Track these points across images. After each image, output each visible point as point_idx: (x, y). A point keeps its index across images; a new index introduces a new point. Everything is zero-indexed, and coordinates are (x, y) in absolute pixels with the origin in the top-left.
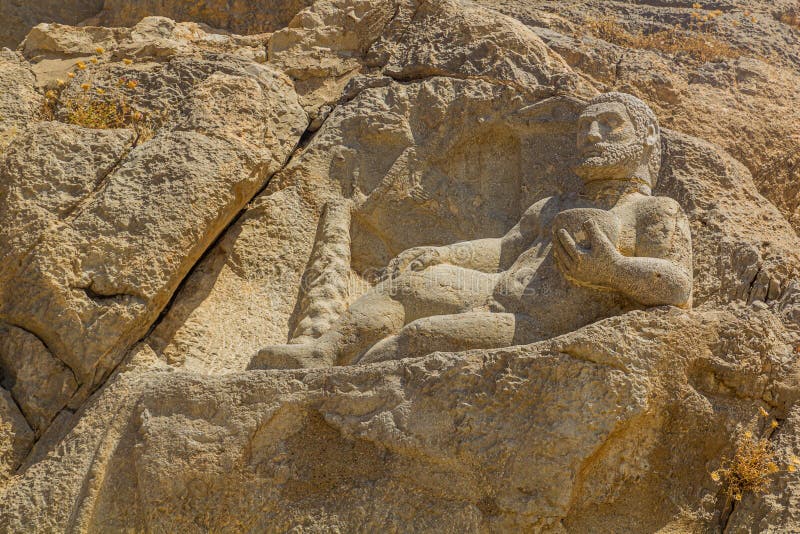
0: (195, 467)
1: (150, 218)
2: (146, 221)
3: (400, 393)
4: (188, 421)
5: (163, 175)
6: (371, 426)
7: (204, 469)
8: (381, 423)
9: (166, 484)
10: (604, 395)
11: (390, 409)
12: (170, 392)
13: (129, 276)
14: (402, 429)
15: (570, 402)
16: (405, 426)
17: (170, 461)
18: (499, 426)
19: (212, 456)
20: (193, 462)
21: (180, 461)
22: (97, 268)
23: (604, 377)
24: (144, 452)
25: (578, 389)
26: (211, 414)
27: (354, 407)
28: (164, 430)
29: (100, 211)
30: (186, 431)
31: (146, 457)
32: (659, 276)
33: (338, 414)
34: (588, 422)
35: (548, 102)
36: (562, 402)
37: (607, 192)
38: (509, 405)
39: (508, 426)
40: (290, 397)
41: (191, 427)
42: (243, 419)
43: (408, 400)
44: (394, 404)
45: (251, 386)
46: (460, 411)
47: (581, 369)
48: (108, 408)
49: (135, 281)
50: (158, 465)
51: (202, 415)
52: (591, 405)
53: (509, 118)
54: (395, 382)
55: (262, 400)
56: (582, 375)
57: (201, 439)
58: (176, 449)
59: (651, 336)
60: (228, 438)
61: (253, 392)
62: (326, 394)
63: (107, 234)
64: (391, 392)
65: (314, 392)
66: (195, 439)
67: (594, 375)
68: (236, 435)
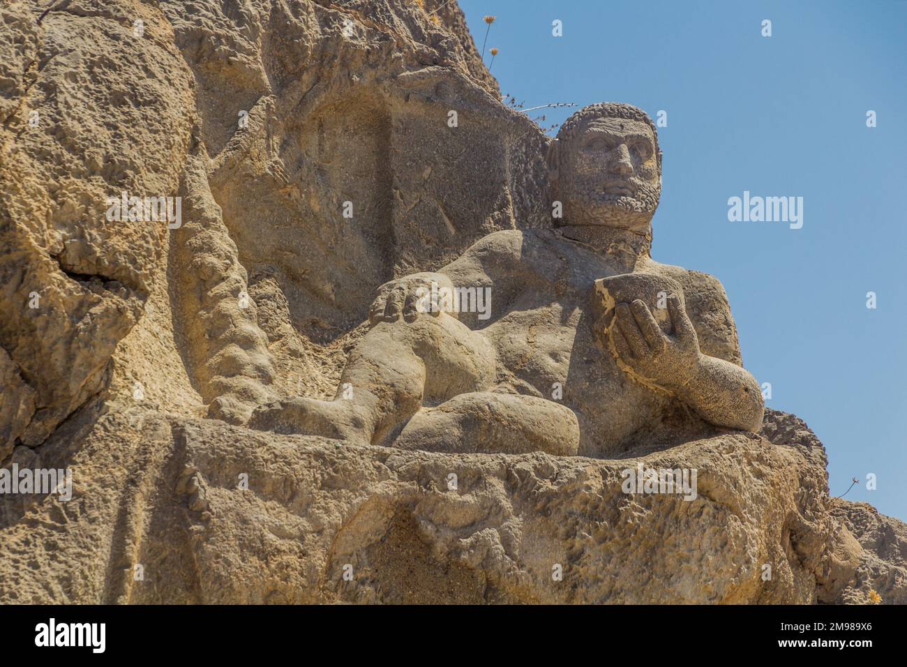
0: (276, 572)
1: (132, 162)
2: (127, 167)
3: (507, 504)
4: (260, 501)
5: (124, 94)
6: (473, 546)
7: (286, 578)
8: (486, 544)
9: (240, 593)
10: (722, 547)
11: (497, 526)
12: (231, 453)
13: (126, 253)
14: (513, 557)
15: (690, 550)
16: (517, 553)
17: (243, 560)
18: (616, 571)
19: (293, 559)
20: (273, 566)
21: (255, 560)
22: (72, 229)
23: (724, 523)
24: (207, 540)
25: (698, 533)
26: (287, 497)
27: (450, 514)
28: (230, 510)
29: (59, 134)
30: (261, 517)
31: (209, 548)
32: (746, 390)
33: (431, 521)
34: (705, 581)
35: (434, 73)
36: (683, 550)
37: (621, 247)
38: (629, 544)
39: (625, 572)
40: (379, 488)
41: (264, 511)
42: (327, 511)
43: (517, 516)
44: (500, 519)
45: (333, 463)
46: (578, 543)
47: (703, 507)
48: (116, 458)
49: (134, 262)
50: (229, 563)
51: (274, 495)
52: (711, 558)
53: (386, 83)
54: (499, 487)
55: (347, 486)
56: (704, 516)
57: (280, 532)
58: (250, 541)
59: (760, 475)
60: (310, 536)
61: (336, 471)
62: (421, 490)
63: (79, 175)
64: (497, 503)
65: (407, 485)
66: (271, 530)
67: (714, 517)
68: (320, 532)
